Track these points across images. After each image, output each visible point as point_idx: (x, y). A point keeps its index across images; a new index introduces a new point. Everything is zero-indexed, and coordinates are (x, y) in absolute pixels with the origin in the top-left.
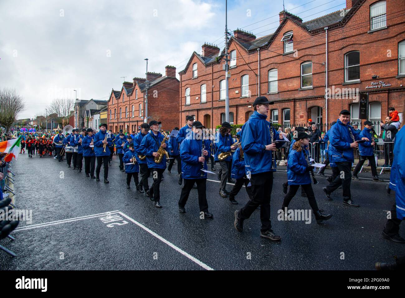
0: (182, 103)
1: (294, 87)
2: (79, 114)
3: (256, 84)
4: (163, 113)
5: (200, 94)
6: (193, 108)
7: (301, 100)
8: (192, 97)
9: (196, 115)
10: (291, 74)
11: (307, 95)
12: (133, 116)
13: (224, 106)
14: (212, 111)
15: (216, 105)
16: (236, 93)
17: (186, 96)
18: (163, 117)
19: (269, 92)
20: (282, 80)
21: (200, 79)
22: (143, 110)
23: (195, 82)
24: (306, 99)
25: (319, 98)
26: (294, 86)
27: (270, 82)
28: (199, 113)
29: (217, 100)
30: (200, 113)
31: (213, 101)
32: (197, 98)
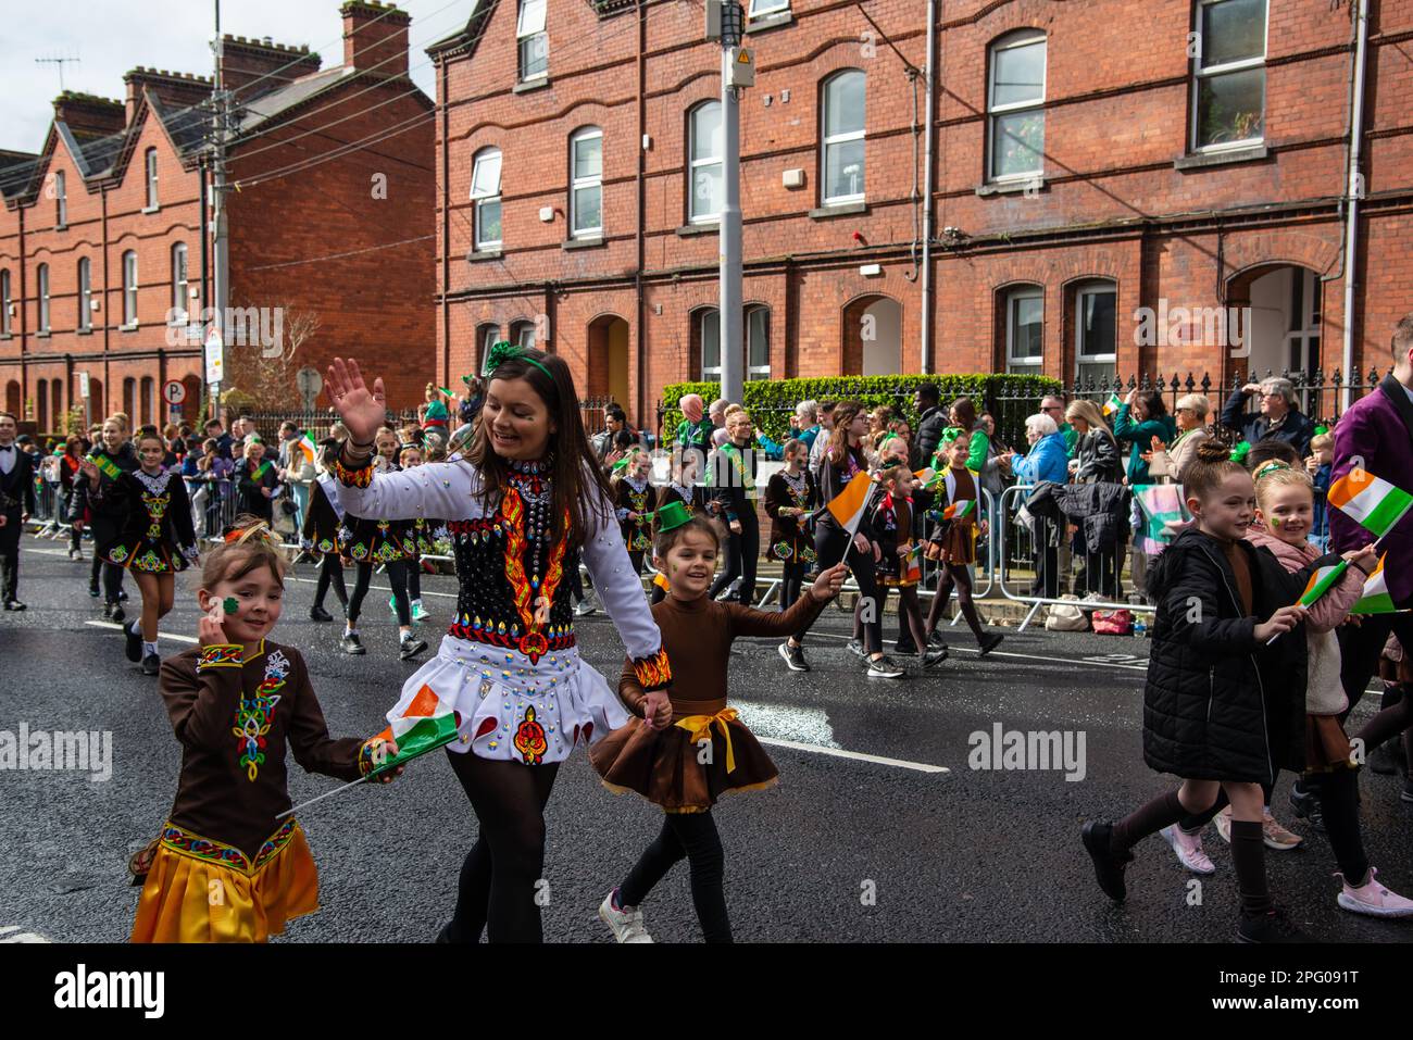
0: (452, 242)
1: (1147, 147)
3: (907, 130)
4: (328, 305)
5: (568, 189)
6: (522, 272)
7: (1185, 227)
8: (517, 206)
9: (542, 318)
10: (1131, 62)
11: (1229, 198)
12: (133, 323)
13: (713, 264)
14: (641, 294)
15: (661, 256)
16: (789, 187)
17: (474, 201)
18: (332, 328)
19: (990, 179)
20: (1070, 101)
21: (565, 93)
22: (200, 285)
23: (534, 115)
24: (1223, 223)
25: (1307, 211)
26: (1144, 140)
27: (997, 116)
28: (557, 305)
29: (669, 227)
30: (565, 304)
31: (643, 235)
32: (548, 214)
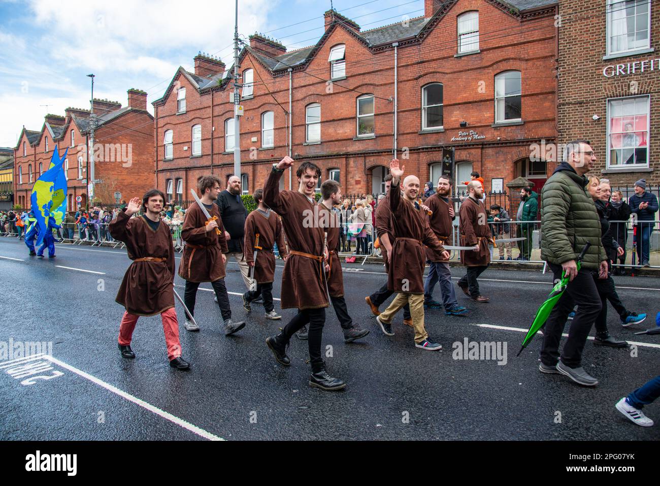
0: (158, 156)
1: (346, 134)
3: (285, 127)
4: (123, 173)
5: (191, 142)
6: (178, 164)
7: (356, 155)
8: (177, 146)
9: (184, 177)
10: (342, 113)
11: (366, 148)
12: (67, 179)
13: (232, 163)
14: (213, 171)
15: (218, 160)
16: (253, 142)
17: (165, 145)
18: (124, 180)
19: (307, 141)
20: (327, 122)
21: (191, 116)
22: (86, 168)
23: (182, 121)
24: (365, 155)
25: (385, 152)
26: (346, 133)
27: (308, 125)
28: (188, 173)
29: (220, 152)
30: (191, 173)
31: (213, 154)
32: (186, 148)
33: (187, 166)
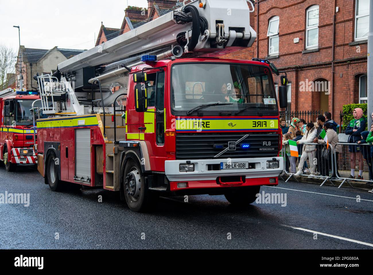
2: (27, 81)
5: (304, 31)
6: (286, 63)
8: (284, 38)
9: (294, 80)
14: (334, 70)
15: (342, 55)
17: (268, 37)
28: (299, 75)
29: (346, 43)
30: (302, 74)
31: (335, 46)
32: (296, 40)
33: (298, 64)
